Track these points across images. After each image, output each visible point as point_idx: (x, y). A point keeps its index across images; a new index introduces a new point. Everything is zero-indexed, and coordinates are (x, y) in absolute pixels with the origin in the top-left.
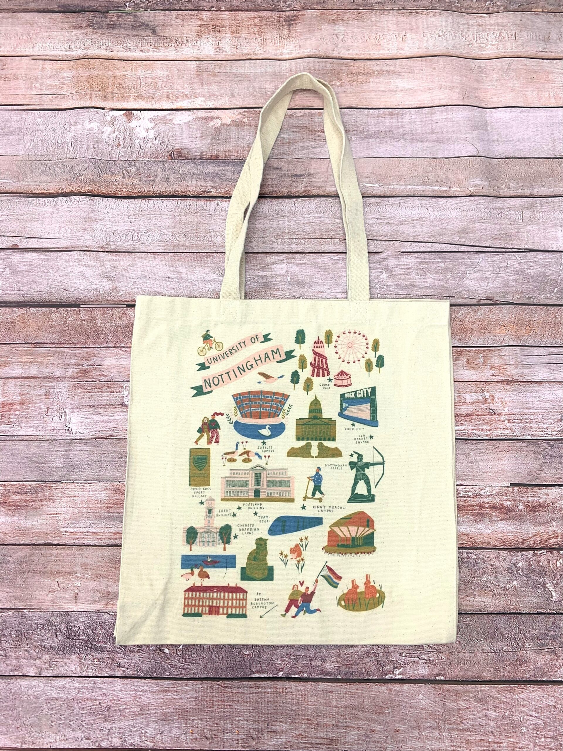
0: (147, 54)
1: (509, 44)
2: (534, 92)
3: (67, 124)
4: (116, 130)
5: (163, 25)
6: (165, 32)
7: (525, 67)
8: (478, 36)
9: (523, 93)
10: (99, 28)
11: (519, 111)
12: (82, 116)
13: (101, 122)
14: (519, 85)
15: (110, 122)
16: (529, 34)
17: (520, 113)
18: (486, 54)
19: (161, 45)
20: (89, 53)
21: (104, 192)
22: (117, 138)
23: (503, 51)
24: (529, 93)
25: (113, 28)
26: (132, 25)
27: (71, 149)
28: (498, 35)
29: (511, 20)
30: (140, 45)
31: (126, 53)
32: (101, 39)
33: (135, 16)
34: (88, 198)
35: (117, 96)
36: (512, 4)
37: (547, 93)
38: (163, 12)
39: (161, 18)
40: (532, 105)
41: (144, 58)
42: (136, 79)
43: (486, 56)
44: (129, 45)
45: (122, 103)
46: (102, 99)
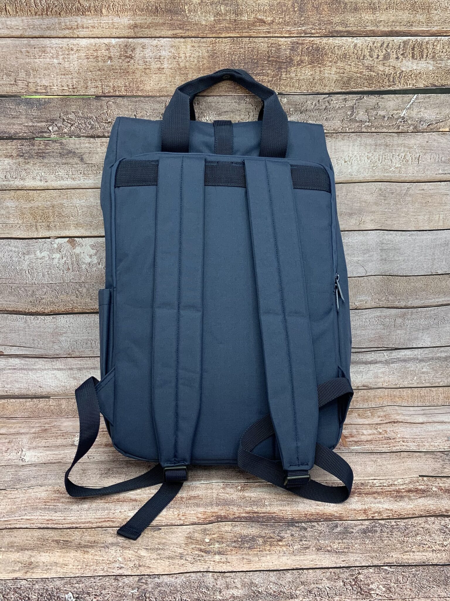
0: (79, 182)
1: (411, 168)
2: (426, 216)
3: (20, 253)
4: (64, 256)
5: (90, 153)
6: (92, 160)
7: (423, 191)
8: (384, 157)
9: (416, 217)
10: (29, 157)
11: (409, 235)
12: (32, 246)
13: (50, 250)
14: (413, 210)
15: (57, 249)
16: (432, 156)
17: (409, 236)
18: (388, 177)
19: (90, 172)
20: (26, 184)
21: (63, 310)
22: (66, 264)
23: (405, 175)
24: (421, 218)
25: (43, 157)
26: (60, 153)
27: (29, 276)
28: (403, 157)
29: (418, 142)
30: (71, 173)
31: (59, 182)
32: (34, 169)
33: (61, 143)
34: (51, 317)
35: (59, 225)
36: (422, 123)
37: (438, 216)
38: (87, 139)
39: (87, 145)
40: (422, 229)
41: (77, 186)
42: (73, 208)
43: (388, 179)
44: (60, 173)
45: (64, 231)
46: (46, 229)
